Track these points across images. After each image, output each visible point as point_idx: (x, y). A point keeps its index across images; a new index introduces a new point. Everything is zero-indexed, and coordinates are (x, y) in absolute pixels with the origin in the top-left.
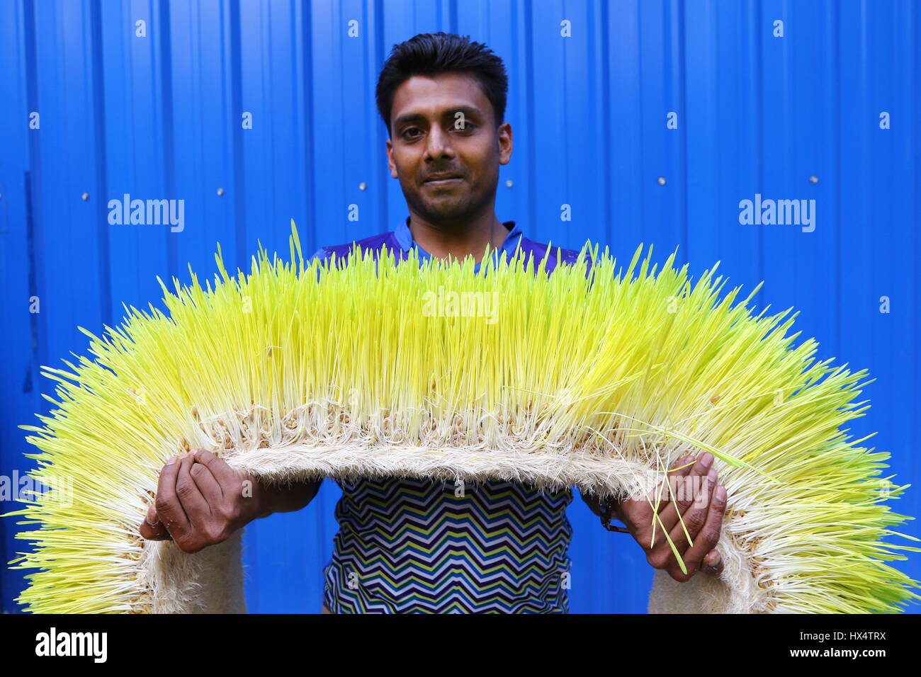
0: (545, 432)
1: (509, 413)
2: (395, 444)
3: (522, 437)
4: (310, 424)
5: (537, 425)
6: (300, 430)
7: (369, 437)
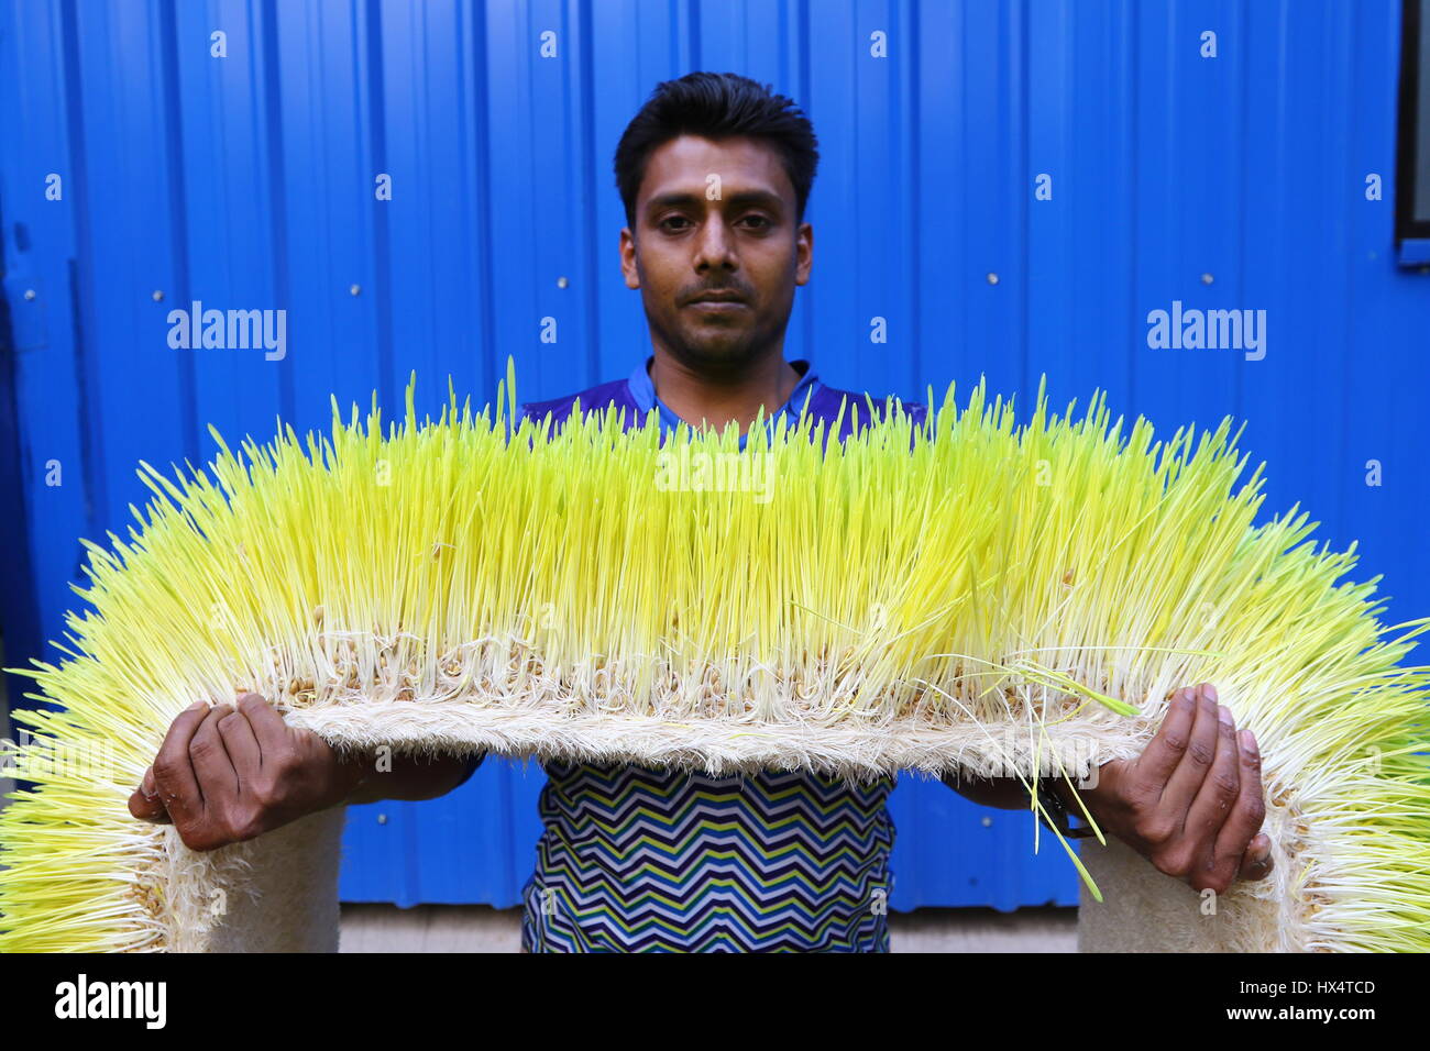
0: (850, 694)
1: (793, 663)
2: (612, 712)
3: (814, 703)
4: (481, 671)
5: (837, 683)
6: (464, 680)
7: (572, 699)
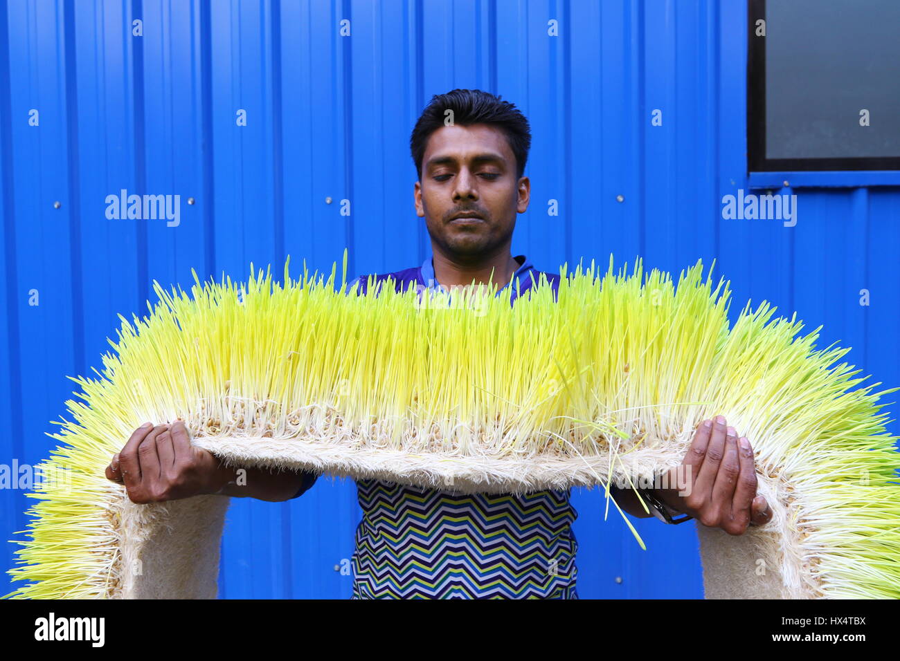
0: (511, 441)
1: (480, 424)
2: (380, 448)
3: (492, 445)
4: (310, 423)
5: (505, 434)
6: (300, 427)
7: (357, 441)
